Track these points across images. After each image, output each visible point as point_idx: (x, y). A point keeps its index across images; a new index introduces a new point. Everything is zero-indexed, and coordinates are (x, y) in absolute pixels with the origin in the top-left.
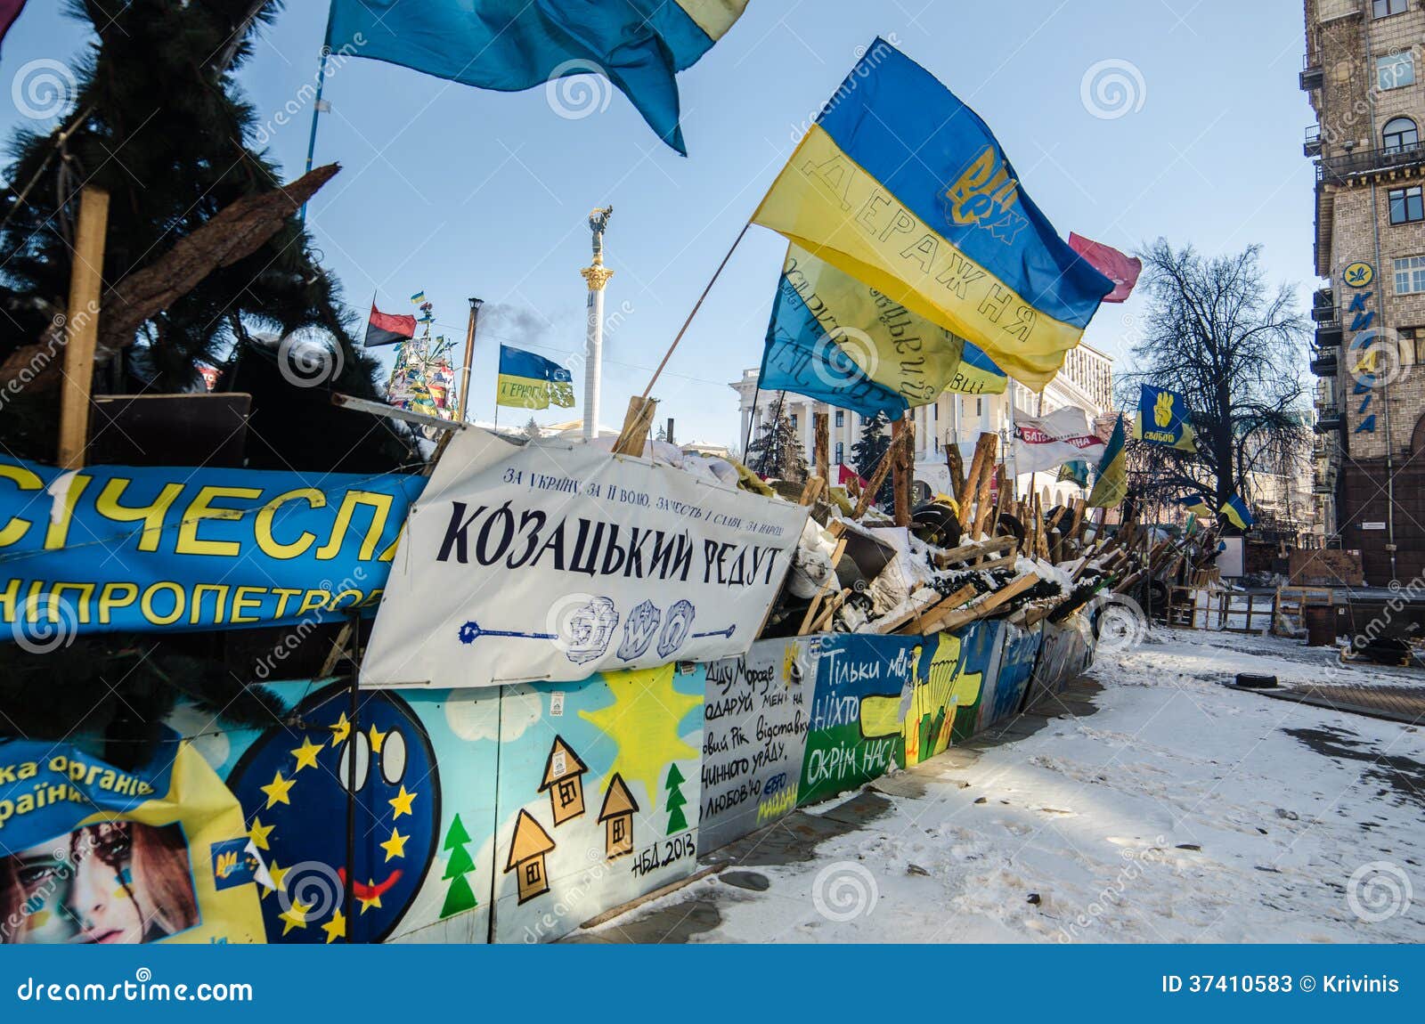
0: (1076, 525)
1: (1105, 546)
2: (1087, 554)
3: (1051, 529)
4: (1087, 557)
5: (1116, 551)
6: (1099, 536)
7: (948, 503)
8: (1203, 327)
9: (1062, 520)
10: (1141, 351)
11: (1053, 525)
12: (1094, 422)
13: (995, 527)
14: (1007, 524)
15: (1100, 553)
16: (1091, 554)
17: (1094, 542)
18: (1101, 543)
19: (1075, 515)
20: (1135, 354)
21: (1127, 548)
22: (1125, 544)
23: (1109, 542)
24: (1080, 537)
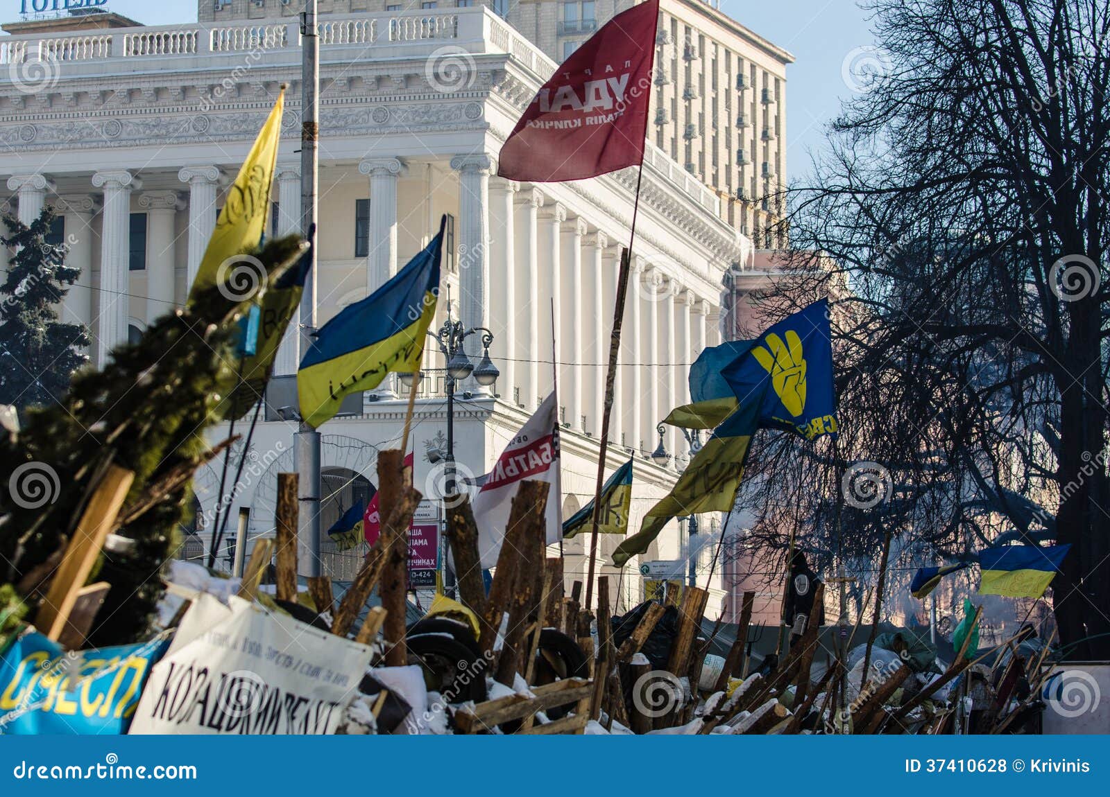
0: (684, 645)
1: (748, 693)
2: (708, 711)
3: (630, 655)
4: (707, 719)
5: (767, 706)
6: (733, 668)
7: (459, 615)
8: (1025, 70)
9: (651, 636)
10: (858, 127)
11: (633, 648)
12: (727, 280)
13: (532, 658)
14: (553, 651)
15: (734, 711)
16: (716, 711)
17: (721, 685)
18: (739, 686)
19: (681, 622)
20: (847, 135)
21: (799, 698)
22: (792, 689)
23: (755, 685)
24: (692, 672)
